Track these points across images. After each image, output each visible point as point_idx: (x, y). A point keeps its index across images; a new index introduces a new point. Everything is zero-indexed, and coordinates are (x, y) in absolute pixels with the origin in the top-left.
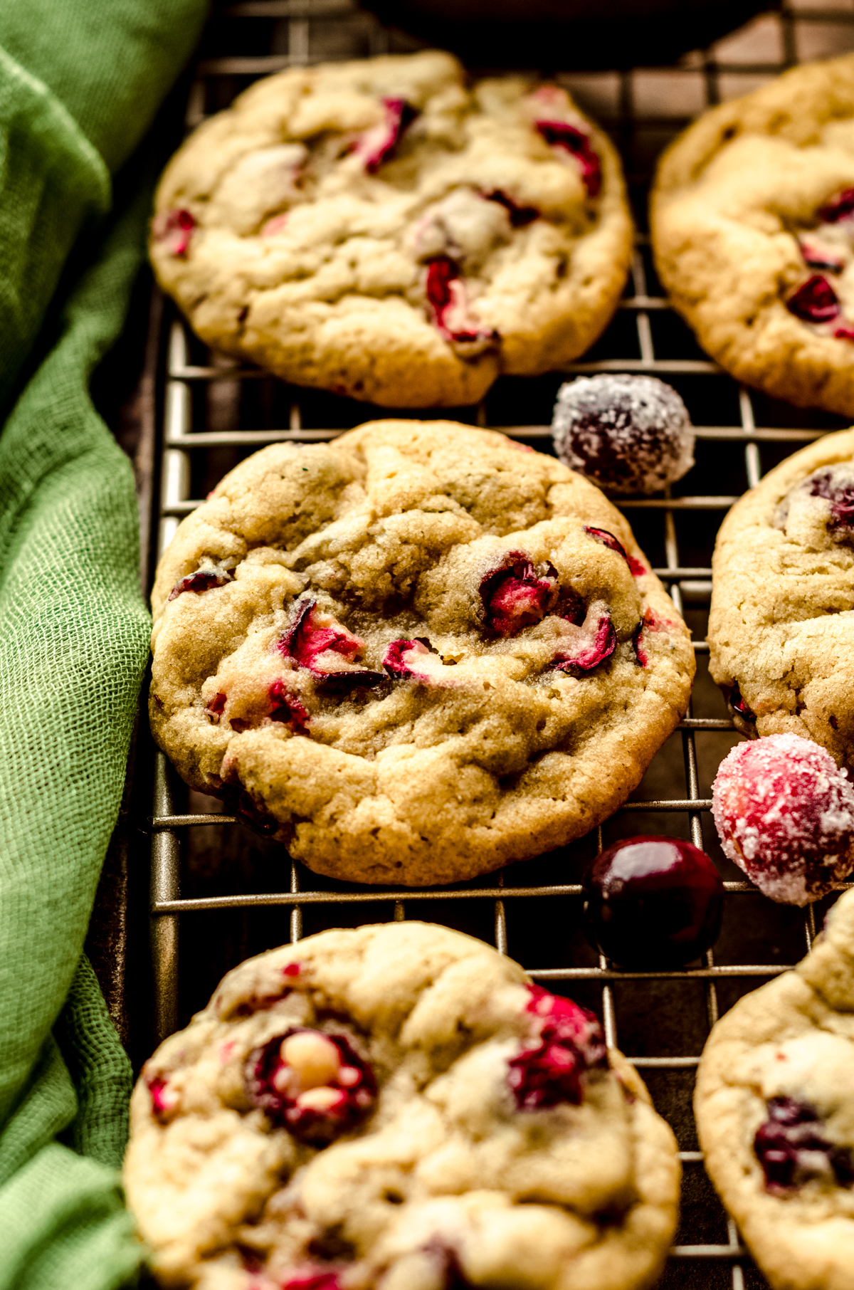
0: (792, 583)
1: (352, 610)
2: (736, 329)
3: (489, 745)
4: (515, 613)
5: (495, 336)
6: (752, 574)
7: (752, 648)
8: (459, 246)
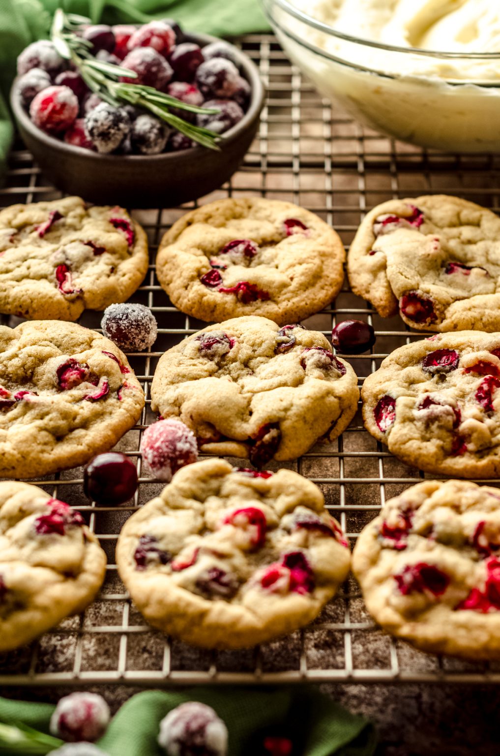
0: (182, 370)
1: (8, 382)
2: (182, 291)
3: (52, 423)
4: (70, 380)
5: (81, 291)
6: (167, 367)
7: (163, 393)
8: (70, 260)
